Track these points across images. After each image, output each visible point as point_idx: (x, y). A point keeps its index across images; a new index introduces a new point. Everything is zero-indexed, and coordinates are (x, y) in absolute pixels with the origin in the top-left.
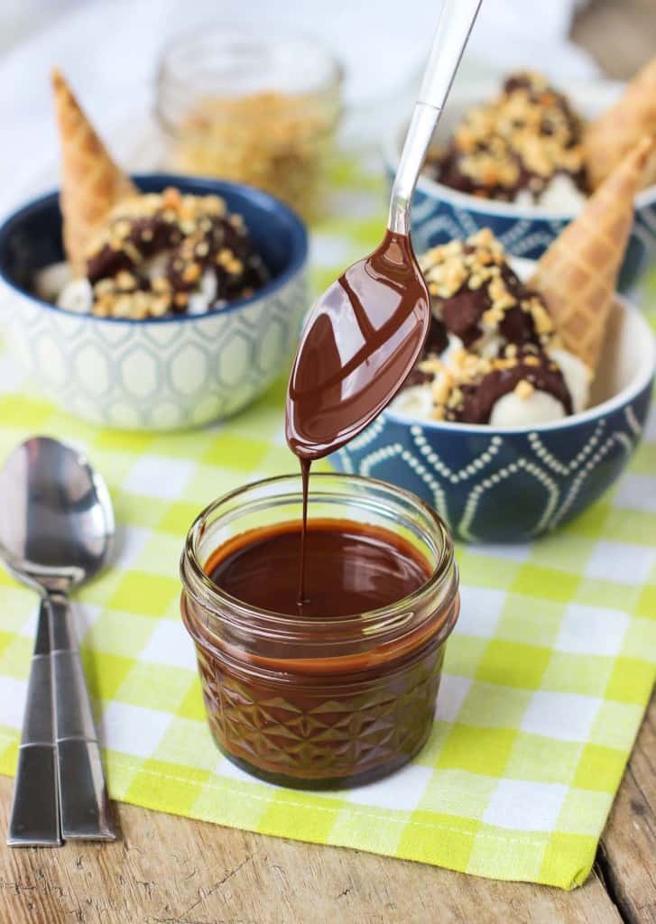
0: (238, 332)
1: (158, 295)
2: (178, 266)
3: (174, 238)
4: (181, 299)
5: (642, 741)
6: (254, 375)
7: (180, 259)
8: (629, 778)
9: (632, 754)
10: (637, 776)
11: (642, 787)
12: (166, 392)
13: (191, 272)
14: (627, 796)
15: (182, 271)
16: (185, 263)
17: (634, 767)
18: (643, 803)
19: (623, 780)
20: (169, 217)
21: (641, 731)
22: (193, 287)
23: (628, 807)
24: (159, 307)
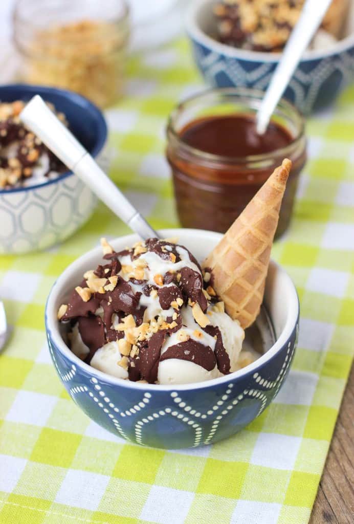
0: (63, 194)
1: (13, 170)
2: (24, 151)
3: (21, 133)
4: (27, 172)
5: (329, 467)
6: (75, 217)
7: (25, 146)
8: (321, 495)
9: (322, 476)
10: (326, 492)
11: (330, 501)
12: (19, 233)
13: (33, 155)
14: (320, 508)
15: (28, 154)
16: (28, 150)
17: (324, 486)
18: (331, 513)
19: (317, 497)
20: (17, 121)
21: (328, 459)
22: (34, 164)
23: (321, 516)
24: (13, 178)
